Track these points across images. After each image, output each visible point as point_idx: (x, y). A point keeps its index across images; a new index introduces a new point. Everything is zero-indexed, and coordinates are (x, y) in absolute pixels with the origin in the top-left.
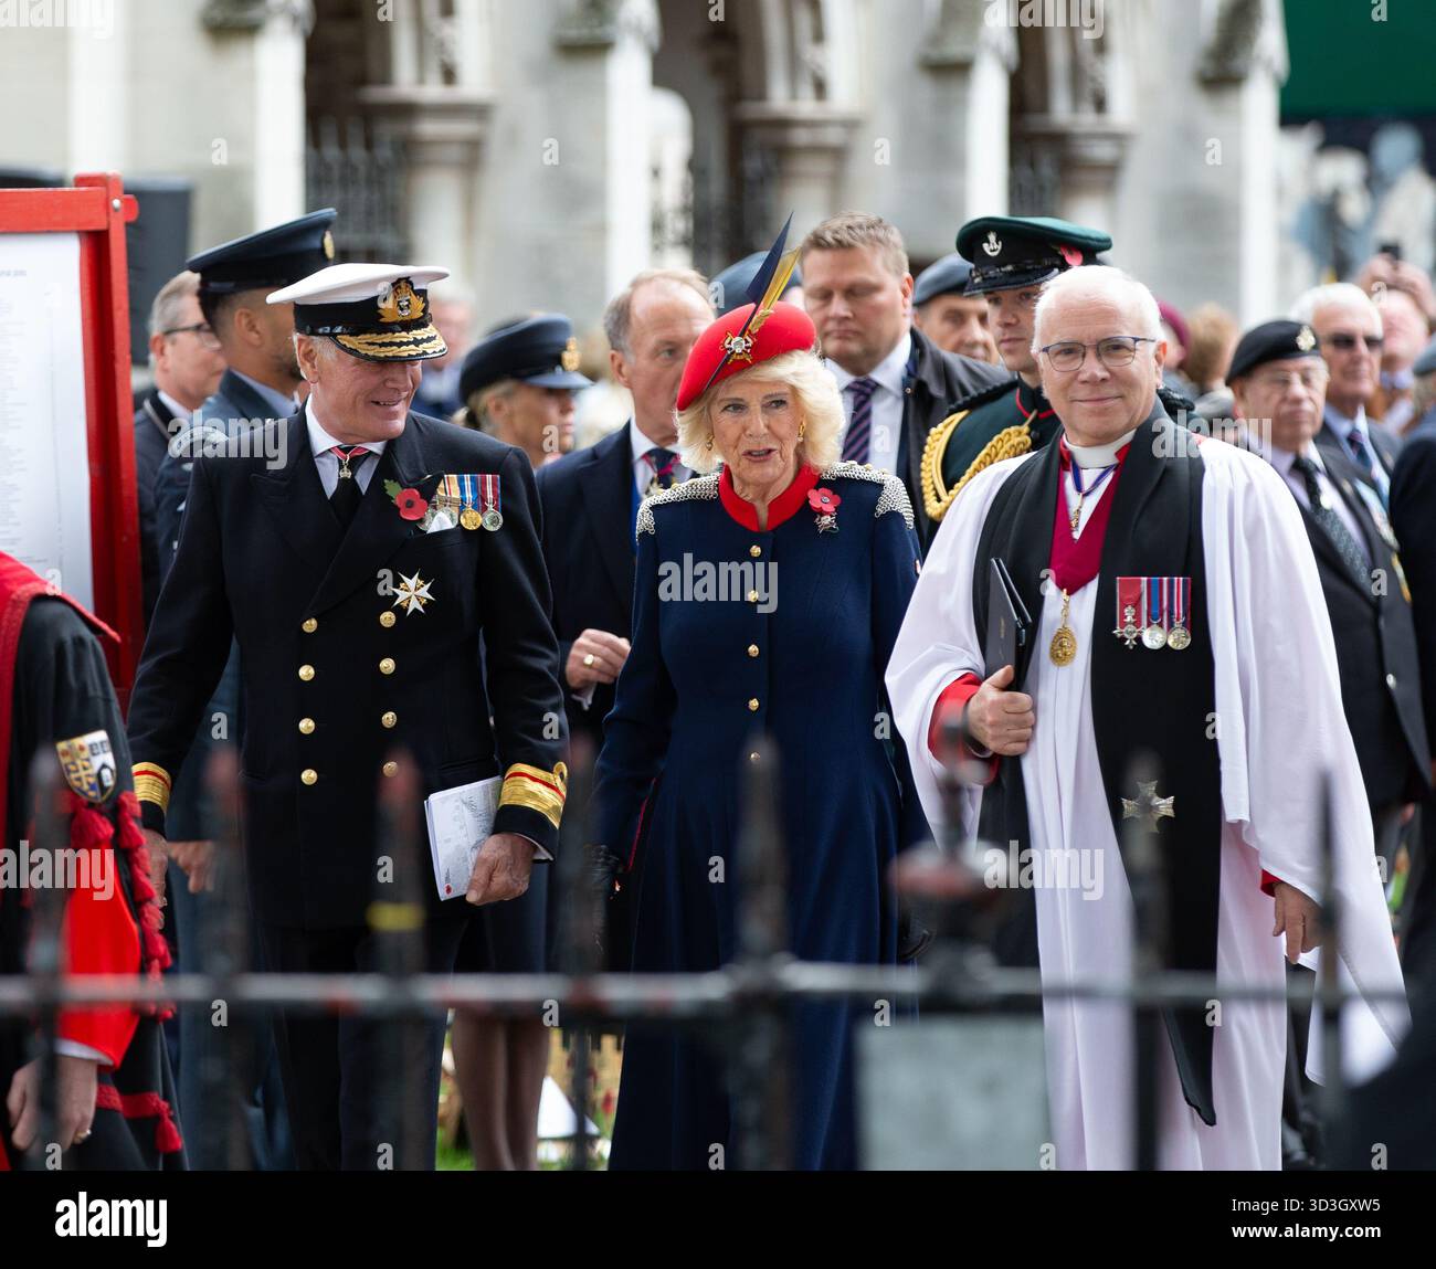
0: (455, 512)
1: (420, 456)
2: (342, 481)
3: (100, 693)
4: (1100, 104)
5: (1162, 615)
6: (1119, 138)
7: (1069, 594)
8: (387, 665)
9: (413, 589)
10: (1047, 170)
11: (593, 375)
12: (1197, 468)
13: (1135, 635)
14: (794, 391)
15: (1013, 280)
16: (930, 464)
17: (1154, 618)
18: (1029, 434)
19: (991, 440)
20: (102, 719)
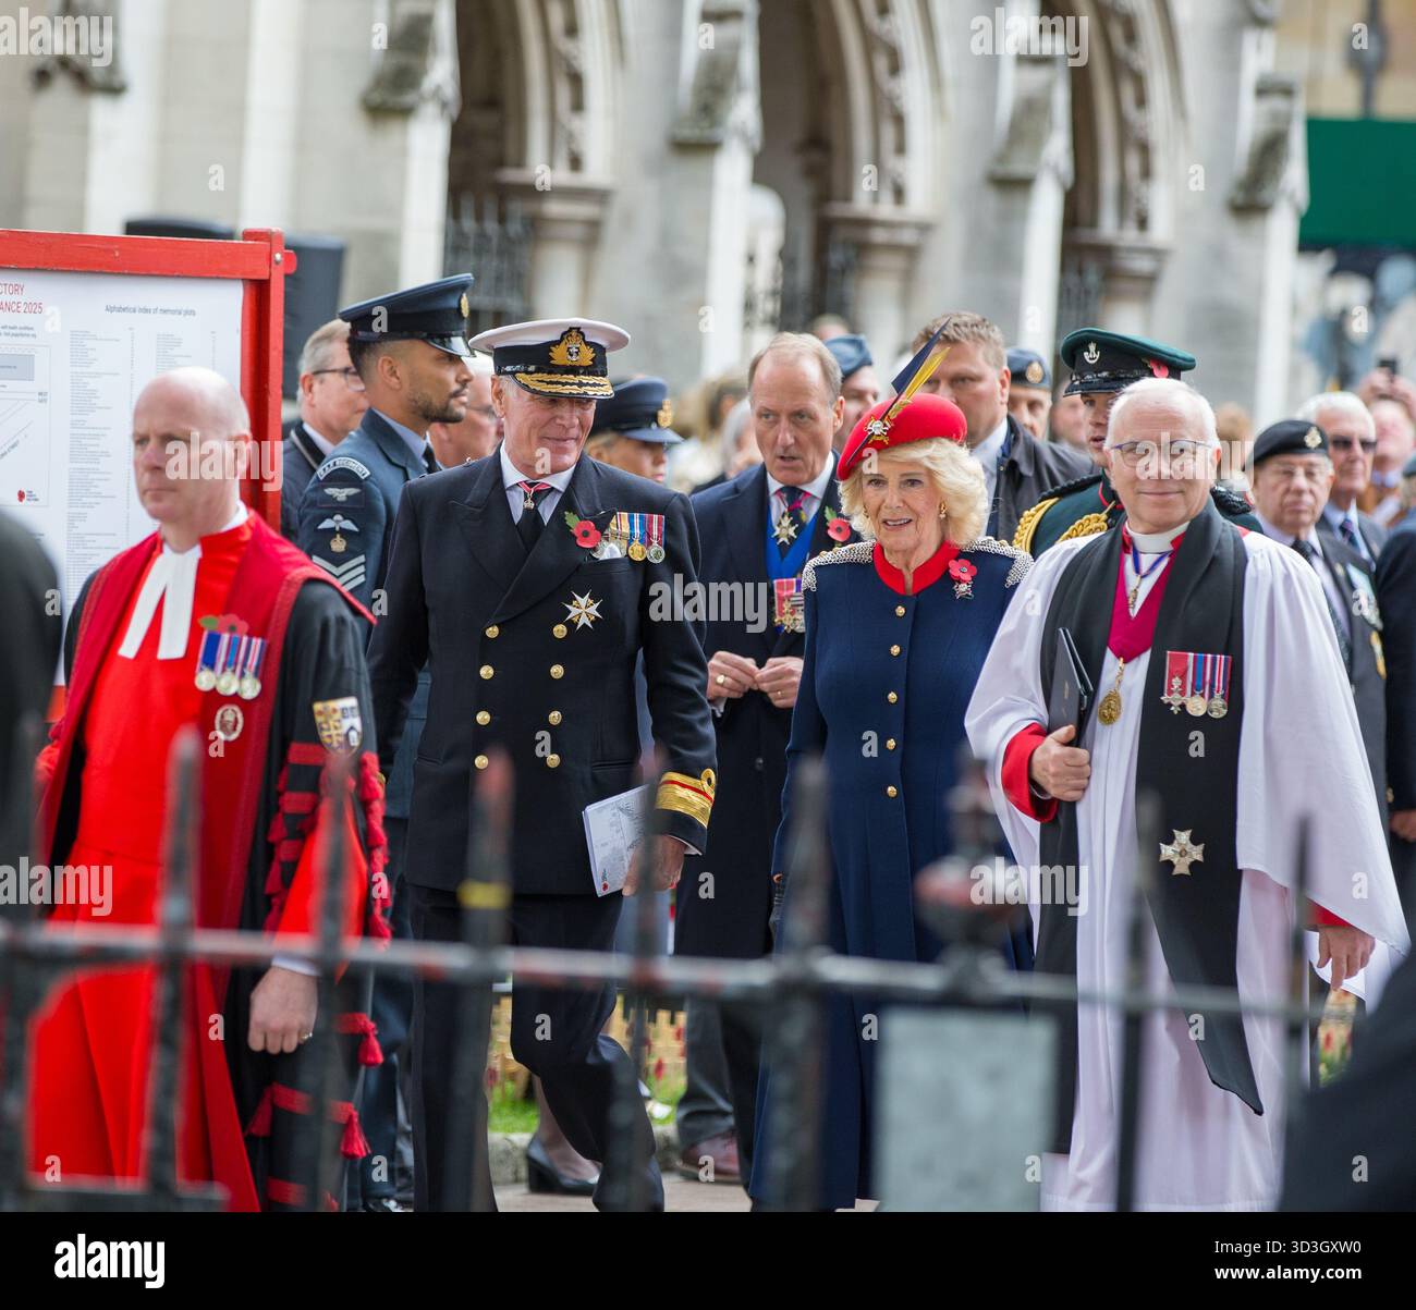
0: (624, 544)
1: (597, 495)
2: (527, 511)
3: (354, 666)
4: (1143, 223)
5: (1204, 688)
6: (1158, 254)
7: (1125, 662)
8: (557, 671)
9: (583, 606)
10: (1092, 278)
11: (685, 433)
12: (1242, 559)
13: (1180, 703)
14: (930, 473)
15: (1107, 385)
16: (1021, 541)
17: (1197, 688)
18: (1106, 521)
19: (1073, 524)
20: (353, 688)
